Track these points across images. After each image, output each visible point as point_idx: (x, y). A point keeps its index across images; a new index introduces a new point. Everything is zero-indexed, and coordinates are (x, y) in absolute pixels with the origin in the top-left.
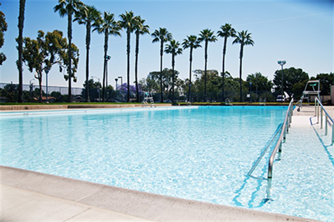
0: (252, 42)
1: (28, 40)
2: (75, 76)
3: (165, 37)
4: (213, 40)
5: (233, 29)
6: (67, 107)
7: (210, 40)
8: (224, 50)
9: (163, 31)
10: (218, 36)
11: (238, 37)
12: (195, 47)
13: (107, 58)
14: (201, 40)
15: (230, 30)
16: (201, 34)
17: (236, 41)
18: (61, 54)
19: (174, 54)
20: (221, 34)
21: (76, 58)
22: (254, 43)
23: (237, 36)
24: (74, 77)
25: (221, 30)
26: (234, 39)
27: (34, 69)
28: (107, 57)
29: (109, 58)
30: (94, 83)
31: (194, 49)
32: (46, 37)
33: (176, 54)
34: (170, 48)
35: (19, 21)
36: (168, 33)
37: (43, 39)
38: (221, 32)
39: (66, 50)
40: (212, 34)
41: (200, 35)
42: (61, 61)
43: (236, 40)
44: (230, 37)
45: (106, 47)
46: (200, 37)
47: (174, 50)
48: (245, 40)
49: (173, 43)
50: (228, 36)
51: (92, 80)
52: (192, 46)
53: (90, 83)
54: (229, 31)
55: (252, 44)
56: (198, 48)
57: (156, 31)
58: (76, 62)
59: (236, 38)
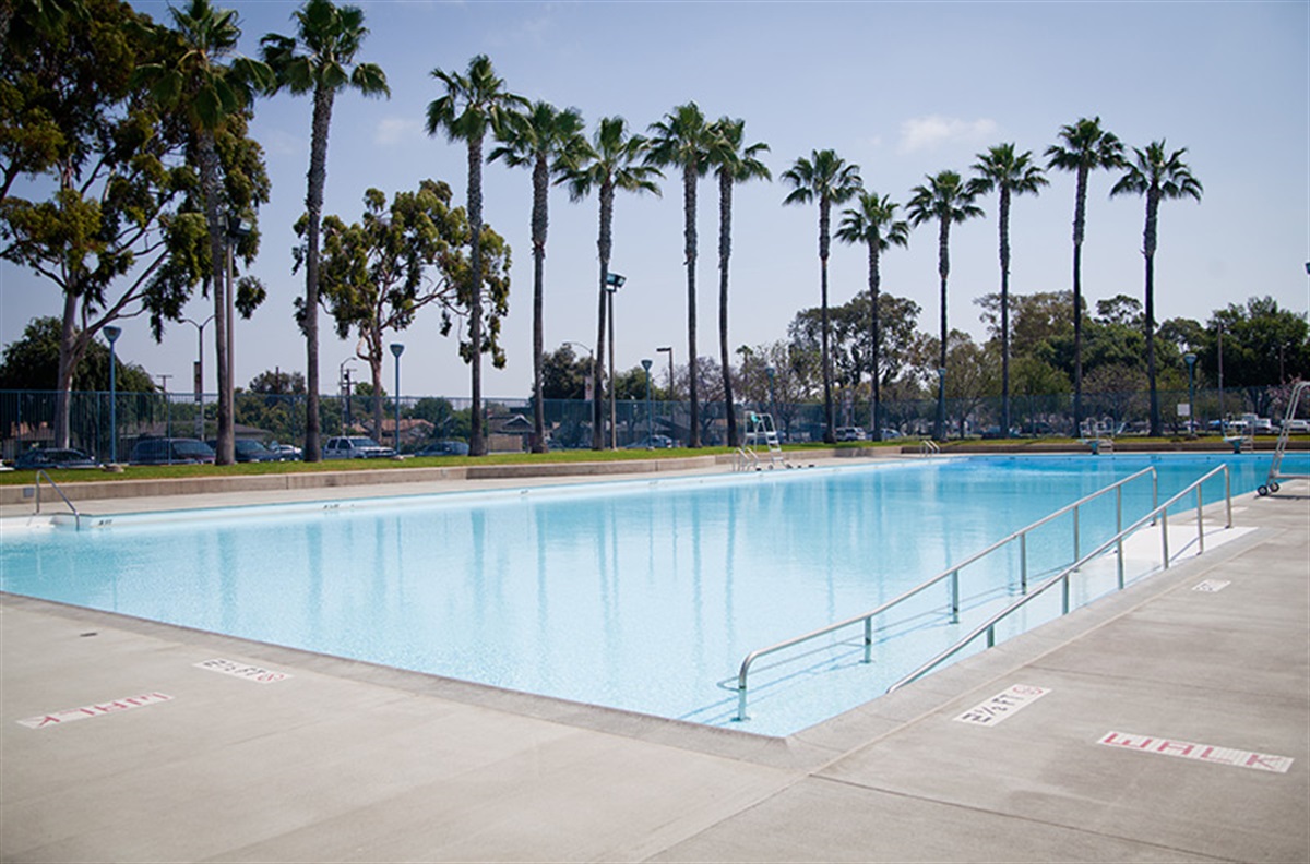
0: (1192, 186)
1: (331, 223)
2: (498, 343)
3: (834, 185)
4: (1030, 184)
5: (1109, 138)
6: (465, 474)
7: (1014, 184)
8: (1079, 222)
9: (826, 162)
10: (1051, 165)
11: (1135, 169)
12: (959, 216)
13: (610, 282)
14: (979, 186)
15: (1097, 143)
16: (983, 163)
17: (1122, 186)
18: (447, 265)
19: (877, 246)
20: (1062, 160)
21: (501, 277)
22: (1201, 188)
23: (1128, 164)
24: (495, 350)
25: (1062, 143)
26: (1118, 174)
27: (354, 329)
28: (609, 278)
29: (617, 281)
30: (576, 360)
31: (953, 223)
32: (393, 209)
33: (883, 245)
34: (858, 223)
35: (311, 184)
36: (843, 168)
37: (385, 215)
38: (1062, 151)
39: (466, 251)
40: (1022, 161)
41: (979, 167)
42: (448, 294)
43: (1125, 178)
44: (1101, 169)
45: (604, 243)
46: (979, 175)
47: (873, 231)
48: (1166, 177)
49: (869, 203)
50: (1093, 166)
51: (564, 354)
52: (946, 215)
53: (561, 362)
54: (1094, 148)
55: (1192, 191)
56: (969, 220)
57: (801, 162)
58: (500, 292)
59: (1126, 172)
